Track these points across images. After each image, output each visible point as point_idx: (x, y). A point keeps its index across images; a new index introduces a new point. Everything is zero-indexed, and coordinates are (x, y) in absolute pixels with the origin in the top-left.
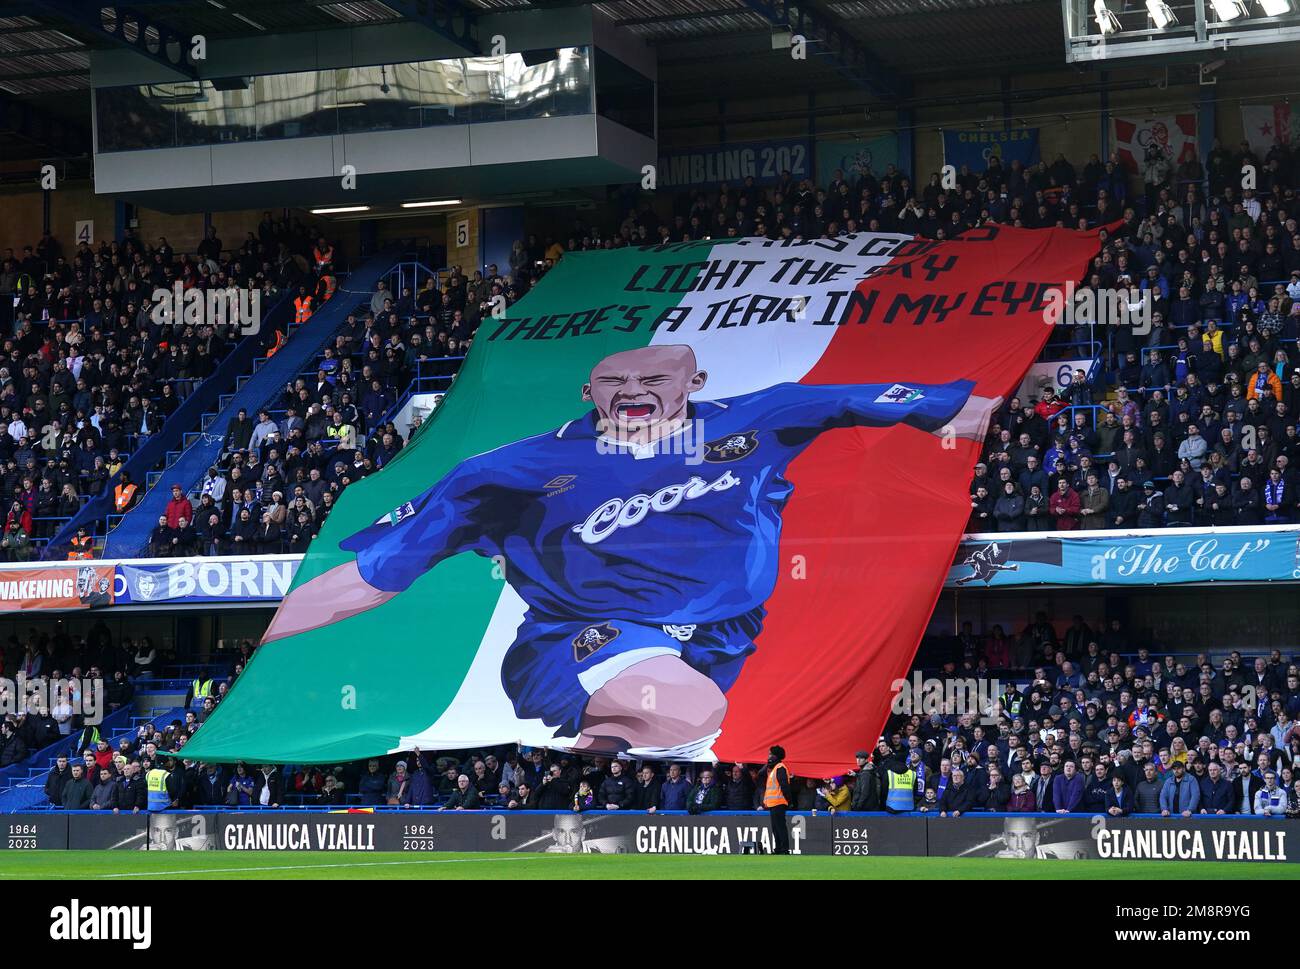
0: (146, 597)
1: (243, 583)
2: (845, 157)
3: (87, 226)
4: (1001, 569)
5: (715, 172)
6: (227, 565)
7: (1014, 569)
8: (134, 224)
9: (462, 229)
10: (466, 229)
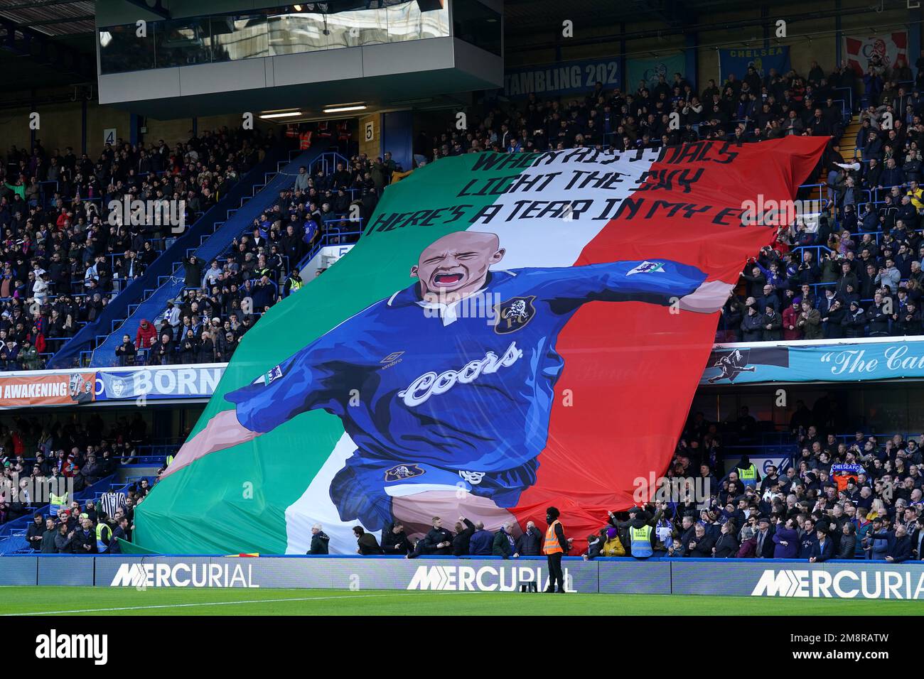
0: (118, 396)
1: (186, 385)
2: (648, 70)
3: (112, 133)
4: (742, 370)
5: (553, 84)
6: (175, 371)
7: (753, 370)
8: (144, 130)
9: (369, 128)
10: (371, 128)
